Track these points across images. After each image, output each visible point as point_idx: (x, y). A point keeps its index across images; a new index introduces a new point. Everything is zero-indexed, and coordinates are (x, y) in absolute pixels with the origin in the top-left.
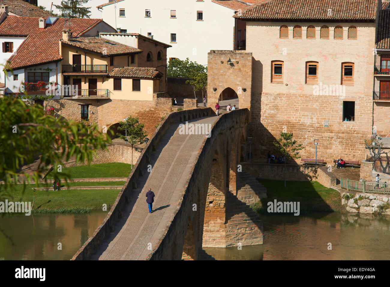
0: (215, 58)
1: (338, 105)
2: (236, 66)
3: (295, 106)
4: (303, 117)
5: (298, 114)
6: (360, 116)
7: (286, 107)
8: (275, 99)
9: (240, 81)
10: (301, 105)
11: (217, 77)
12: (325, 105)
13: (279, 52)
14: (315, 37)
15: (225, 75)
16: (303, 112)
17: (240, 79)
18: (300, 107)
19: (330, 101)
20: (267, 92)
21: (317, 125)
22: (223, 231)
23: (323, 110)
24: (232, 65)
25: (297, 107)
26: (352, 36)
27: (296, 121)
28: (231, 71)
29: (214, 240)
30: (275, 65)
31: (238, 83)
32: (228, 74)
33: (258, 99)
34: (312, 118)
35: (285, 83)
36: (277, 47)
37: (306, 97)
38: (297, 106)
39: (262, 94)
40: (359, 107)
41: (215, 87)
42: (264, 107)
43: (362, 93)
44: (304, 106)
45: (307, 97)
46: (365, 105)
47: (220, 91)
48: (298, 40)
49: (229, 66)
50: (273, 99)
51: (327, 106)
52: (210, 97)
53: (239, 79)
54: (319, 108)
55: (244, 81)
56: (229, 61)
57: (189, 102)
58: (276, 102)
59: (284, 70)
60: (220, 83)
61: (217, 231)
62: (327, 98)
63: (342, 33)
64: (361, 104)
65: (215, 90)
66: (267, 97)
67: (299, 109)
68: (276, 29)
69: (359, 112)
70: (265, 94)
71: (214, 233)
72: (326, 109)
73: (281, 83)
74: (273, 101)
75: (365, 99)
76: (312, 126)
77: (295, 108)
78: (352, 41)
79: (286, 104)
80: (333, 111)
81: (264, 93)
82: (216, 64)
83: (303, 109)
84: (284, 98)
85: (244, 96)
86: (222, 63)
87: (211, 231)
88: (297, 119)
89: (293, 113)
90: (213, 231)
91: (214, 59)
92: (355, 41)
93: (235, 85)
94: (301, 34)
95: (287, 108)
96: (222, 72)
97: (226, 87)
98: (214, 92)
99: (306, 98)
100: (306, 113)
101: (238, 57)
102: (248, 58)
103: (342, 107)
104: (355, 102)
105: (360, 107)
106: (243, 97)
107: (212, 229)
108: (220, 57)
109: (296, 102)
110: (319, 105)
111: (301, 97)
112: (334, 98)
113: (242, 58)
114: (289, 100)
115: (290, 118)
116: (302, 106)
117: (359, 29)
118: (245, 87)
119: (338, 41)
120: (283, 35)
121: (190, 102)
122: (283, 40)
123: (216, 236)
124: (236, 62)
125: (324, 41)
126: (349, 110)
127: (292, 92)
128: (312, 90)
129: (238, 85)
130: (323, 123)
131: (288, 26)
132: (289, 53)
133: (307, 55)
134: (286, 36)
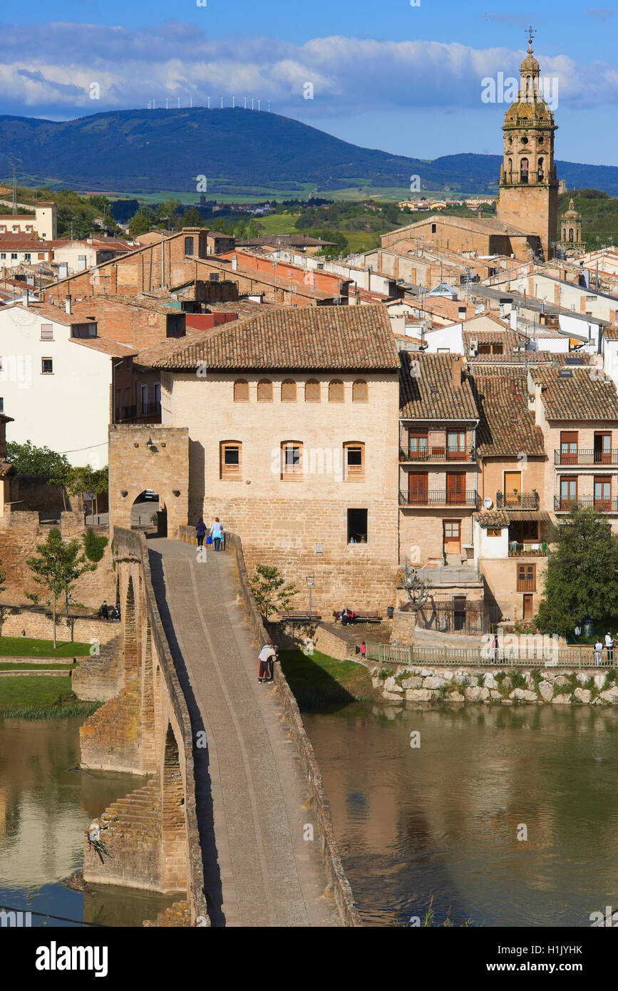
0: (124, 437)
1: (339, 515)
2: (161, 452)
3: (263, 519)
4: (278, 538)
5: (270, 533)
6: (377, 533)
7: (248, 521)
8: (229, 507)
9: (169, 478)
10: (273, 518)
11: (127, 471)
12: (316, 517)
13: (234, 427)
14: (295, 399)
15: (142, 468)
16: (278, 530)
17: (170, 474)
18: (272, 521)
19: (324, 509)
20: (214, 496)
21: (303, 552)
23: (313, 524)
24: (154, 449)
25: (267, 522)
26: (360, 397)
27: (266, 546)
28: (152, 460)
30: (226, 448)
31: (165, 481)
32: (147, 465)
33: (198, 509)
34: (294, 540)
35: (245, 479)
36: (229, 417)
37: (283, 503)
38: (268, 520)
39: (205, 500)
40: (374, 517)
41: (125, 489)
42: (209, 522)
43: (379, 494)
44: (279, 518)
45: (285, 503)
46: (386, 514)
47: (134, 495)
48: (267, 405)
49: (149, 451)
50: (225, 508)
51: (320, 517)
52: (116, 508)
53: (167, 474)
54: (306, 522)
55: (176, 477)
56: (150, 443)
57: (70, 517)
58: (230, 513)
59: (243, 456)
60: (133, 482)
62: (319, 504)
63: (342, 391)
64: (378, 513)
65: (125, 494)
66: (214, 505)
67: (271, 524)
68: (227, 387)
69: (375, 528)
70: (209, 500)
72: (318, 524)
73: (238, 479)
74: (224, 511)
75: (385, 503)
76: (294, 554)
77: (265, 522)
78: (360, 406)
79: (248, 516)
80: (330, 526)
81: (207, 498)
82: (126, 448)
83: (278, 525)
84: (243, 507)
85: (177, 504)
86: (137, 446)
88: (268, 542)
89: (261, 531)
91: (122, 440)
92: (364, 405)
93: (161, 484)
94: (271, 394)
95: (250, 523)
96: (136, 462)
97: (144, 489)
98: (123, 498)
99: (283, 505)
100: (284, 531)
101: (164, 436)
102: (183, 437)
103: (346, 518)
104: (368, 511)
105: (376, 519)
106: (175, 506)
108: (133, 437)
109: (265, 512)
110: (306, 517)
111: (275, 503)
112: (333, 504)
113: (171, 438)
114: (253, 509)
115: (255, 540)
116: (276, 519)
117: (370, 384)
118: (177, 488)
119: (336, 406)
120: (239, 396)
121: (72, 517)
122: (239, 405)
124: (162, 444)
125: (311, 405)
126: (357, 524)
127: (259, 494)
128: (289, 491)
129: (165, 484)
130: (314, 548)
131: (248, 380)
132: (250, 426)
133: (283, 430)
134: (246, 398)
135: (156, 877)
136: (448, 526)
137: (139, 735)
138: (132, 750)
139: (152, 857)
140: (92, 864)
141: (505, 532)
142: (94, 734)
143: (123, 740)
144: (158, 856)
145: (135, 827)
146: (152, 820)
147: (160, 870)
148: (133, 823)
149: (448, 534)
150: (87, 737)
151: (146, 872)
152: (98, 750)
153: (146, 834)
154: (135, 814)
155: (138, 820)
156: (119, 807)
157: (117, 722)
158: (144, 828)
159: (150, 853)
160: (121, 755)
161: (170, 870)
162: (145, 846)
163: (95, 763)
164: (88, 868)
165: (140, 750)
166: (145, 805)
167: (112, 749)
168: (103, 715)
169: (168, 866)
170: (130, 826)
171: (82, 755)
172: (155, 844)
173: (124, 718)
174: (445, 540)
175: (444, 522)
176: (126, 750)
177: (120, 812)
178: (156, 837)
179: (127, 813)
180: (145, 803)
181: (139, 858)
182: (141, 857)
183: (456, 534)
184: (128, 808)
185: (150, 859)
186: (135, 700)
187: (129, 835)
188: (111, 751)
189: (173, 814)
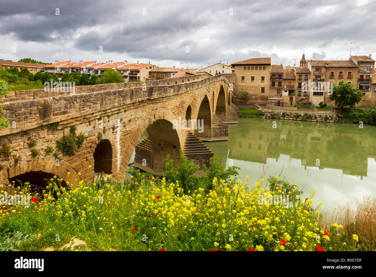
1: (260, 88)
4: (250, 92)
7: (245, 89)
8: (242, 87)
12: (256, 88)
13: (244, 74)
14: (254, 69)
16: (250, 90)
21: (254, 94)
26: (264, 69)
30: (242, 77)
33: (237, 87)
34: (252, 92)
36: (243, 72)
42: (239, 89)
43: (267, 85)
46: (268, 88)
48: (249, 71)
59: (245, 79)
62: (257, 86)
63: (261, 68)
66: (240, 86)
68: (243, 67)
69: (266, 91)
72: (256, 90)
73: (244, 82)
76: (252, 94)
78: (264, 71)
80: (258, 90)
84: (244, 87)
88: (248, 92)
94: (250, 69)
99: (251, 87)
102: (235, 75)
104: (265, 88)
109: (248, 88)
110: (254, 89)
111: (249, 86)
112: (259, 86)
114: (246, 87)
117: (266, 67)
119: (260, 71)
125: (256, 71)
126: (263, 90)
127: (247, 85)
128: (252, 84)
130: (256, 93)
131: (246, 67)
132: (246, 74)
133: (252, 75)
134: (246, 70)
136: (278, 91)
141: (288, 91)
149: (278, 92)
174: (278, 93)
175: (278, 90)
183: (279, 92)
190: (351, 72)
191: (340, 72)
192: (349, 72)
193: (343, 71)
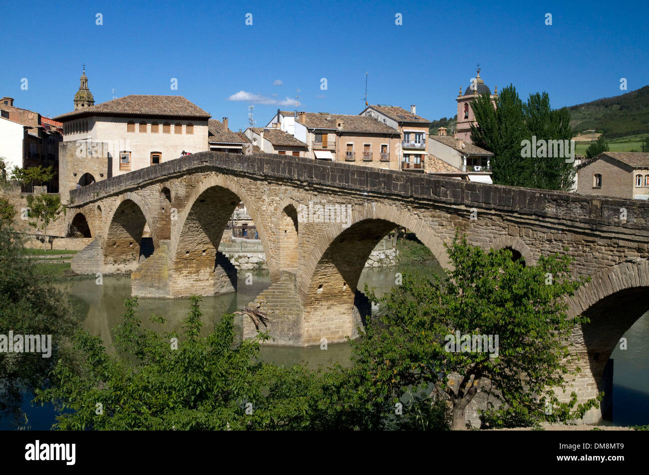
9: (98, 167)
11: (76, 163)
14: (158, 132)
15: (84, 162)
22: (211, 279)
26: (190, 132)
28: (89, 158)
29: (204, 289)
30: (123, 155)
31: (96, 169)
32: (87, 160)
36: (125, 139)
41: (75, 172)
47: (80, 176)
48: (144, 134)
53: (97, 165)
55: (101, 167)
59: (131, 159)
60: (80, 169)
61: (206, 280)
63: (181, 129)
65: (75, 175)
68: (124, 125)
71: (203, 281)
73: (129, 170)
78: (190, 136)
82: (75, 152)
87: (200, 280)
90: (203, 280)
91: (74, 147)
92: (192, 135)
93: (93, 170)
94: (146, 129)
96: (81, 159)
97: (85, 173)
98: (74, 177)
107: (202, 279)
117: (195, 126)
118: (102, 173)
119: (178, 135)
120: (130, 130)
121: (41, 189)
122: (130, 133)
123: (205, 285)
125: (166, 135)
129: (96, 170)
131: (135, 121)
132: (135, 144)
133: (152, 147)
134: (133, 131)
135: (299, 336)
137: (170, 276)
138: (166, 284)
139: (296, 323)
140: (250, 332)
142: (141, 277)
143: (160, 279)
144: (300, 323)
145: (281, 306)
146: (293, 301)
147: (302, 331)
148: (279, 304)
150: (136, 279)
151: (291, 334)
152: (143, 286)
153: (290, 310)
154: (278, 298)
155: (282, 302)
156: (266, 295)
157: (154, 270)
158: (288, 306)
159: (294, 322)
160: (159, 288)
161: (308, 331)
162: (290, 317)
163: (141, 293)
164: (247, 335)
165: (171, 283)
166: (285, 292)
167: (152, 284)
168: (145, 266)
169: (306, 329)
170: (277, 305)
171: (132, 289)
172: (298, 315)
173: (159, 267)
176: (161, 285)
177: (267, 298)
178: (299, 311)
179: (273, 298)
180: (284, 291)
181: (286, 325)
182: (287, 324)
184: (272, 295)
185: (294, 325)
186: (164, 257)
187: (278, 311)
188: (152, 286)
189: (313, 295)
190: (386, 146)
191: (365, 145)
192: (382, 146)
193: (371, 144)
